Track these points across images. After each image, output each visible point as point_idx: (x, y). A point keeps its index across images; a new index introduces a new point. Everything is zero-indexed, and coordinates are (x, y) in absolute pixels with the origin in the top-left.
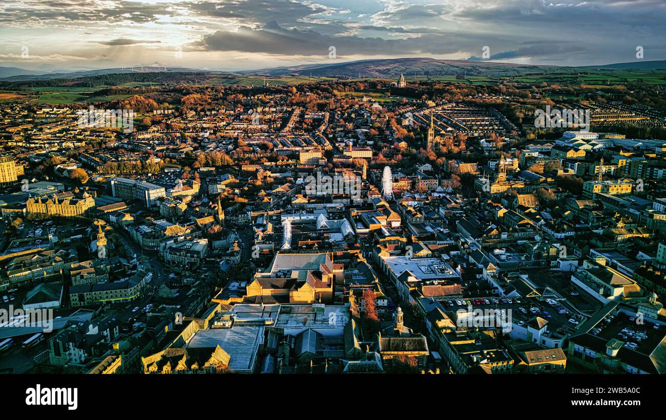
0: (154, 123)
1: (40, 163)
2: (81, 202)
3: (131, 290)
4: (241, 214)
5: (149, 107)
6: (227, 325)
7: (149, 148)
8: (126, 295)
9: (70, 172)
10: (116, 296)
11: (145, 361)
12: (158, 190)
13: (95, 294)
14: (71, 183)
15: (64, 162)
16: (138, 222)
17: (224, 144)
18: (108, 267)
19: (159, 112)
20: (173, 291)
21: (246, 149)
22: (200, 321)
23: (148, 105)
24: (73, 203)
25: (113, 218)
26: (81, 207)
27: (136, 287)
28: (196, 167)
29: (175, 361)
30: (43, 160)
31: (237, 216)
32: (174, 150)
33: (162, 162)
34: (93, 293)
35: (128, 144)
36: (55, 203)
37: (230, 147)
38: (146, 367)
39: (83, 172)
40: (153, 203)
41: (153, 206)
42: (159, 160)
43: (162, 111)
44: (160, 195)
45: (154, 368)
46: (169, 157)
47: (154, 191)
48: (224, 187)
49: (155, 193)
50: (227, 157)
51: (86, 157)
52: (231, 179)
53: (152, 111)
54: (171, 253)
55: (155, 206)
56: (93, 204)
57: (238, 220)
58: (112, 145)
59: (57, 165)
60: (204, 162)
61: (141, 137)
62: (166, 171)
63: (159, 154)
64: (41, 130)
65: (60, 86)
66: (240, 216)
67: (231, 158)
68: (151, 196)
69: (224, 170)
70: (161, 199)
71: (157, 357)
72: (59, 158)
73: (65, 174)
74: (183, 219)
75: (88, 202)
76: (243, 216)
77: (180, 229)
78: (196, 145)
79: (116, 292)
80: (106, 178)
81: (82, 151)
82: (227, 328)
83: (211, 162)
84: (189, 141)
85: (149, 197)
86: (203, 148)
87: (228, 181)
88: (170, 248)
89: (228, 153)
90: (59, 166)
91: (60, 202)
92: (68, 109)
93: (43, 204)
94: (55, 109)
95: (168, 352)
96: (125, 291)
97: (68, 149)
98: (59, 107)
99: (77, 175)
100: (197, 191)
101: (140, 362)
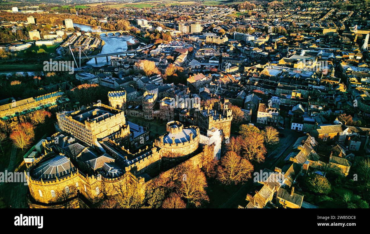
2: (224, 38)
3: (240, 61)
7: (249, 24)
9: (219, 30)
11: (245, 68)
12: (252, 37)
14: (219, 34)
15: (216, 27)
16: (242, 47)
17: (284, 24)
19: (256, 10)
21: (295, 26)
23: (250, 6)
24: (221, 39)
28: (269, 32)
29: (253, 70)
30: (209, 27)
31: (282, 49)
32: (260, 26)
33: (254, 30)
35: (241, 22)
36: (215, 38)
37: (287, 25)
39: (224, 31)
41: (249, 43)
42: (253, 29)
45: (247, 70)
46: (257, 28)
47: (250, 37)
48: (279, 40)
49: (251, 38)
50: (284, 29)
51: (224, 26)
52: (284, 37)
56: (227, 40)
57: (282, 51)
58: (234, 22)
61: (246, 20)
62: (255, 33)
63: (253, 26)
67: (287, 30)
68: (249, 39)
69: (281, 34)
70: (252, 41)
71: (249, 68)
72: (214, 26)
73: (217, 31)
74: (261, 47)
75: (226, 39)
77: (258, 49)
78: (271, 24)
79: (235, 61)
81: (223, 24)
83: (276, 31)
84: (268, 22)
86: (273, 25)
87: (282, 38)
88: (254, 53)
89: (285, 27)
90: (215, 28)
91: (217, 38)
93: (212, 38)
94: (212, 8)
95: (252, 68)
96: (238, 61)
97: (217, 23)
99: (221, 32)
100: (267, 40)
101: (244, 68)
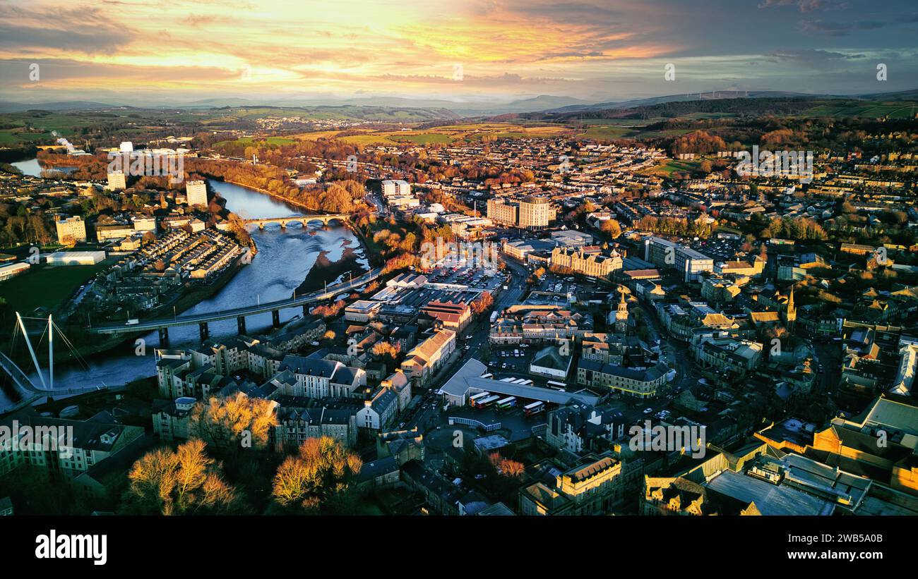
0: (716, 169)
1: (573, 209)
2: (608, 261)
3: (646, 384)
4: (826, 319)
5: (713, 147)
6: (772, 479)
7: (702, 202)
8: (639, 389)
9: (602, 222)
10: (628, 386)
11: (650, 482)
12: (704, 262)
13: (605, 375)
14: (601, 236)
15: (597, 211)
16: (669, 299)
17: (816, 207)
18: (625, 347)
19: (725, 154)
20: (700, 403)
21: (854, 218)
22: (732, 458)
23: (711, 144)
24: (599, 260)
25: (640, 288)
26: (607, 267)
27: (653, 382)
28: (765, 236)
30: (577, 206)
31: (818, 321)
32: (736, 209)
33: (717, 223)
34: (603, 374)
35: (676, 194)
36: (580, 257)
37: (827, 212)
38: (648, 489)
39: (616, 225)
40: (693, 278)
41: (692, 282)
42: (712, 220)
43: (730, 153)
44: (705, 268)
45: (658, 495)
46: (727, 217)
47: (698, 262)
48: (804, 273)
49: (700, 265)
50: (818, 228)
51: (622, 207)
52: (818, 262)
53: (716, 153)
54: (706, 351)
55: (696, 282)
56: (620, 266)
57: (819, 327)
58: (656, 194)
59: (589, 213)
60: (778, 230)
61: (694, 187)
62: (720, 237)
63: (714, 212)
64: (581, 170)
65: (611, 118)
66: (823, 322)
67: (825, 230)
68: (693, 267)
69: (808, 246)
70: (705, 274)
71: (665, 483)
72: (593, 205)
73: (597, 224)
74: (731, 307)
75: (615, 263)
76: (828, 322)
77: (725, 320)
78: (771, 204)
79: (628, 381)
80: (641, 236)
81: (619, 198)
82: (772, 483)
83: (789, 232)
84: (762, 198)
85: (690, 269)
86: (781, 210)
87: (811, 265)
88: (706, 343)
89: (820, 221)
90: (591, 214)
91: (586, 257)
92: (614, 146)
93: (568, 257)
94: (600, 146)
95: (680, 483)
96: (639, 383)
97: (605, 195)
98: (605, 144)
99: (608, 228)
100: (760, 271)
101: (643, 480)
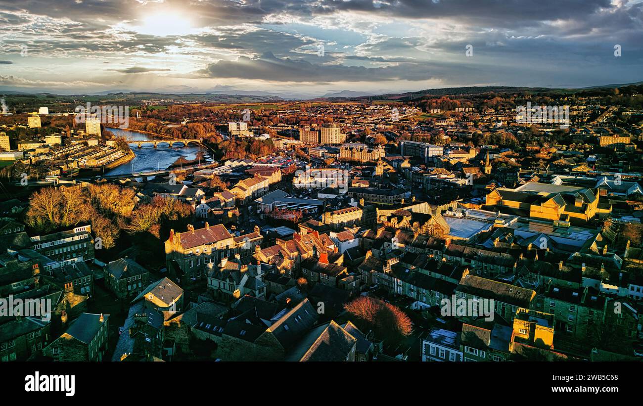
0: (453, 116)
1: (358, 135)
2: (375, 151)
3: (391, 198)
4: (510, 172)
5: (452, 106)
7: (441, 129)
8: (386, 201)
9: (375, 139)
10: (379, 200)
11: (379, 212)
12: (437, 149)
13: (365, 195)
15: (374, 134)
17: (514, 130)
18: (380, 185)
19: (460, 110)
22: (434, 207)
23: (452, 103)
24: (370, 151)
25: (395, 164)
26: (375, 155)
27: (395, 196)
28: (480, 144)
29: (401, 219)
30: (360, 133)
31: (505, 174)
32: (463, 132)
33: (450, 139)
34: (364, 194)
35: (425, 127)
36: (357, 151)
38: (378, 216)
39: (384, 140)
40: (430, 160)
41: (430, 162)
42: (448, 137)
43: (463, 109)
44: (438, 153)
45: (384, 219)
46: (457, 136)
48: (500, 156)
49: (434, 151)
50: (513, 137)
51: (390, 133)
53: (454, 109)
55: (432, 162)
56: (384, 156)
57: (506, 178)
59: (367, 135)
60: (488, 140)
61: (437, 124)
62: (451, 145)
63: (449, 133)
64: (365, 118)
66: (508, 174)
68: (430, 153)
70: (437, 157)
71: (389, 213)
72: (371, 132)
73: (371, 139)
75: (380, 152)
76: (511, 174)
77: (446, 172)
78: (486, 130)
79: (380, 197)
81: (389, 130)
83: (495, 141)
84: (481, 127)
85: (428, 154)
87: (506, 153)
88: (433, 179)
90: (369, 136)
92: (388, 106)
93: (350, 151)
94: (379, 107)
95: (398, 213)
96: (386, 197)
97: (378, 129)
98: (382, 105)
99: (379, 141)
100: (473, 157)
